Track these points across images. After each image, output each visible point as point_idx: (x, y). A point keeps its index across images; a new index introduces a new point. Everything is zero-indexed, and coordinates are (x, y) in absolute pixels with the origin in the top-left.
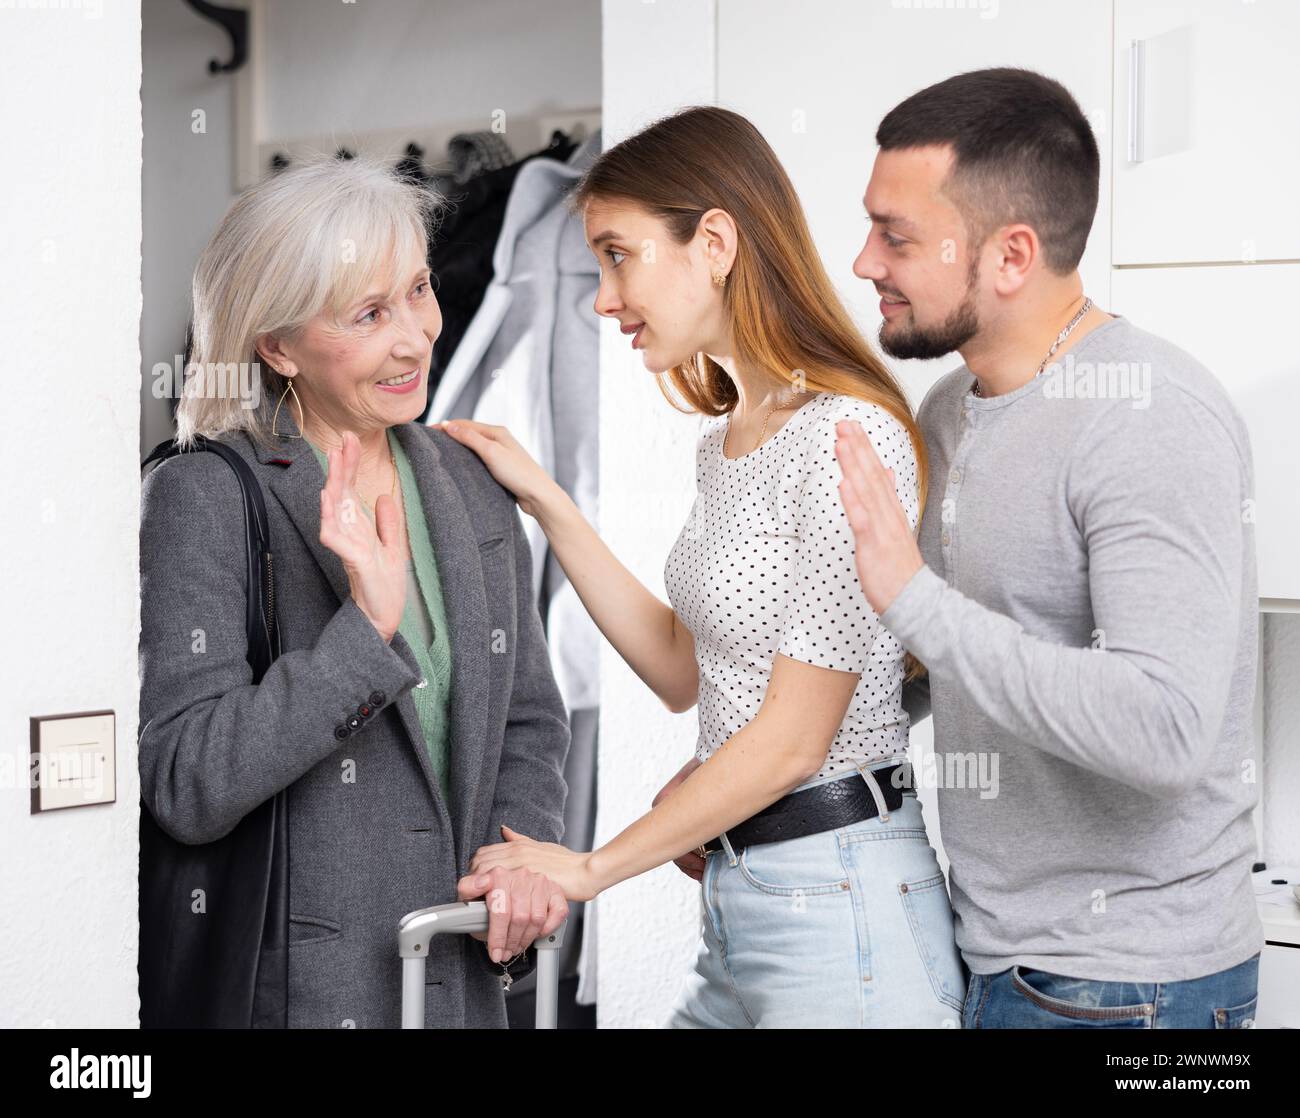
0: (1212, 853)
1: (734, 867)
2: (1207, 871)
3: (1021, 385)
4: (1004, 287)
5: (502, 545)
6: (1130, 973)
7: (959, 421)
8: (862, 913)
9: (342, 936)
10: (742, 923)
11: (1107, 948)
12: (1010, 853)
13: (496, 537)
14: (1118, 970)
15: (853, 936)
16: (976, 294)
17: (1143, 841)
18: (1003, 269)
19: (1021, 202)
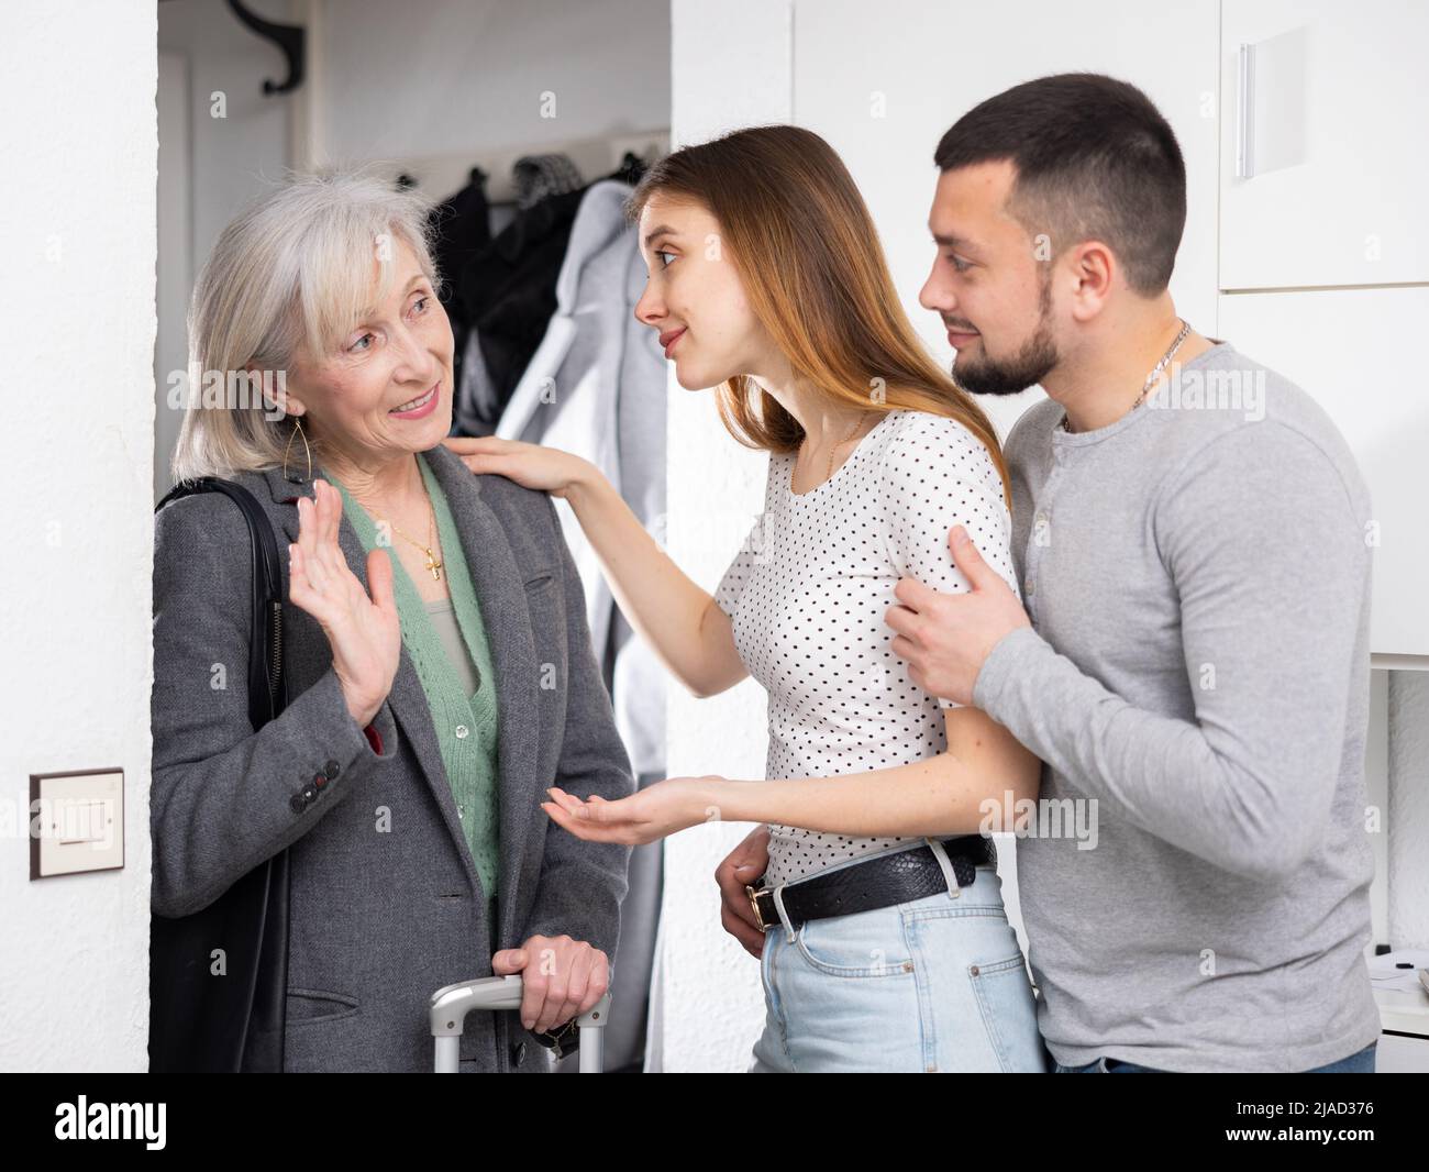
0: (1320, 934)
1: (792, 943)
2: (1314, 954)
3: (1114, 420)
4: (1082, 312)
5: (550, 583)
7: (1045, 457)
8: (927, 998)
9: (360, 1012)
10: (799, 1005)
11: (1203, 1039)
12: (1098, 931)
13: (543, 575)
14: (1215, 1062)
15: (916, 1022)
16: (1050, 321)
17: (1244, 921)
18: (1079, 293)
19: (1094, 216)
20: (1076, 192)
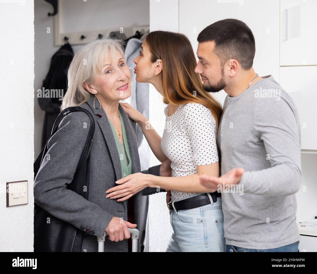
1: (176, 215)
4: (231, 75)
6: (255, 247)
8: (205, 228)
10: (177, 229)
15: (203, 233)
16: (224, 77)
18: (231, 71)
19: (233, 53)
20: (229, 48)
